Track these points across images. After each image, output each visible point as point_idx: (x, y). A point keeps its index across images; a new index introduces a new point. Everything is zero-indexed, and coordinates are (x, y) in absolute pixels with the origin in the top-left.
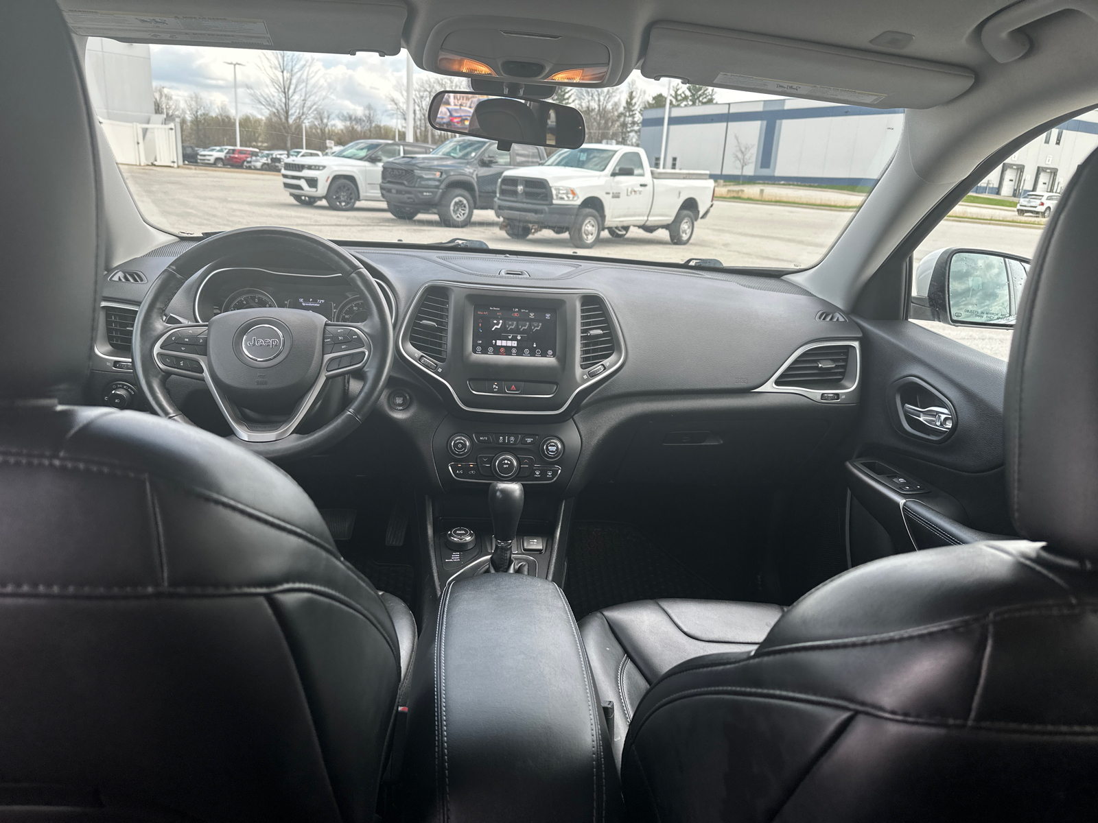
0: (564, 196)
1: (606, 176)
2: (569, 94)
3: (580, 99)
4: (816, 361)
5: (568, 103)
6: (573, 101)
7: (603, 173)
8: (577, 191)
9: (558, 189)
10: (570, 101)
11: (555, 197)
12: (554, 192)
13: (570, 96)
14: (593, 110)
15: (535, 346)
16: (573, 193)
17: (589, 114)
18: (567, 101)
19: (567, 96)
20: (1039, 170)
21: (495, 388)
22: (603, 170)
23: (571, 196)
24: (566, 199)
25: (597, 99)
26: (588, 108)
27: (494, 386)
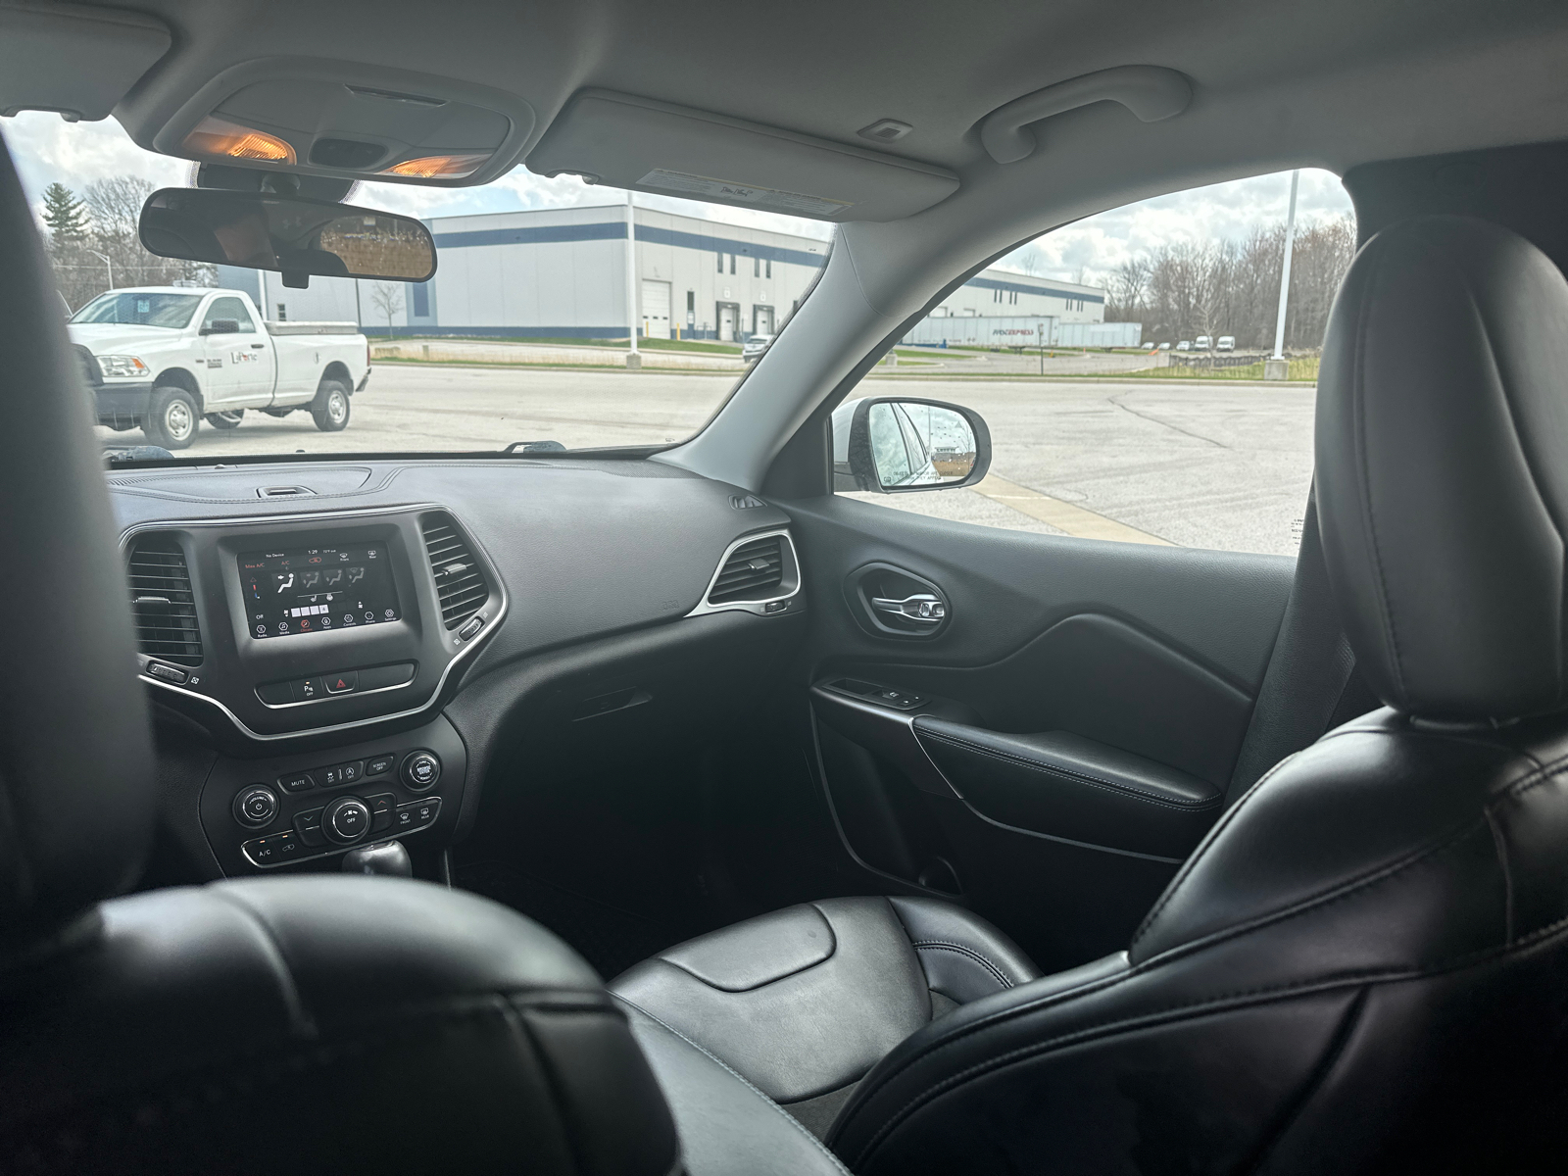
0: (123, 370)
1: (191, 335)
2: (77, 210)
3: (98, 218)
4: (746, 563)
5: (77, 225)
6: (86, 222)
7: (184, 331)
8: (145, 361)
9: (108, 360)
10: (81, 221)
11: (105, 373)
12: (102, 365)
13: (79, 214)
14: (125, 236)
15: (360, 606)
16: (138, 363)
17: (119, 242)
18: (74, 221)
19: (73, 213)
20: (756, 309)
21: (308, 691)
22: (185, 326)
23: (135, 369)
24: (127, 374)
25: (129, 218)
26: (116, 232)
27: (306, 688)
